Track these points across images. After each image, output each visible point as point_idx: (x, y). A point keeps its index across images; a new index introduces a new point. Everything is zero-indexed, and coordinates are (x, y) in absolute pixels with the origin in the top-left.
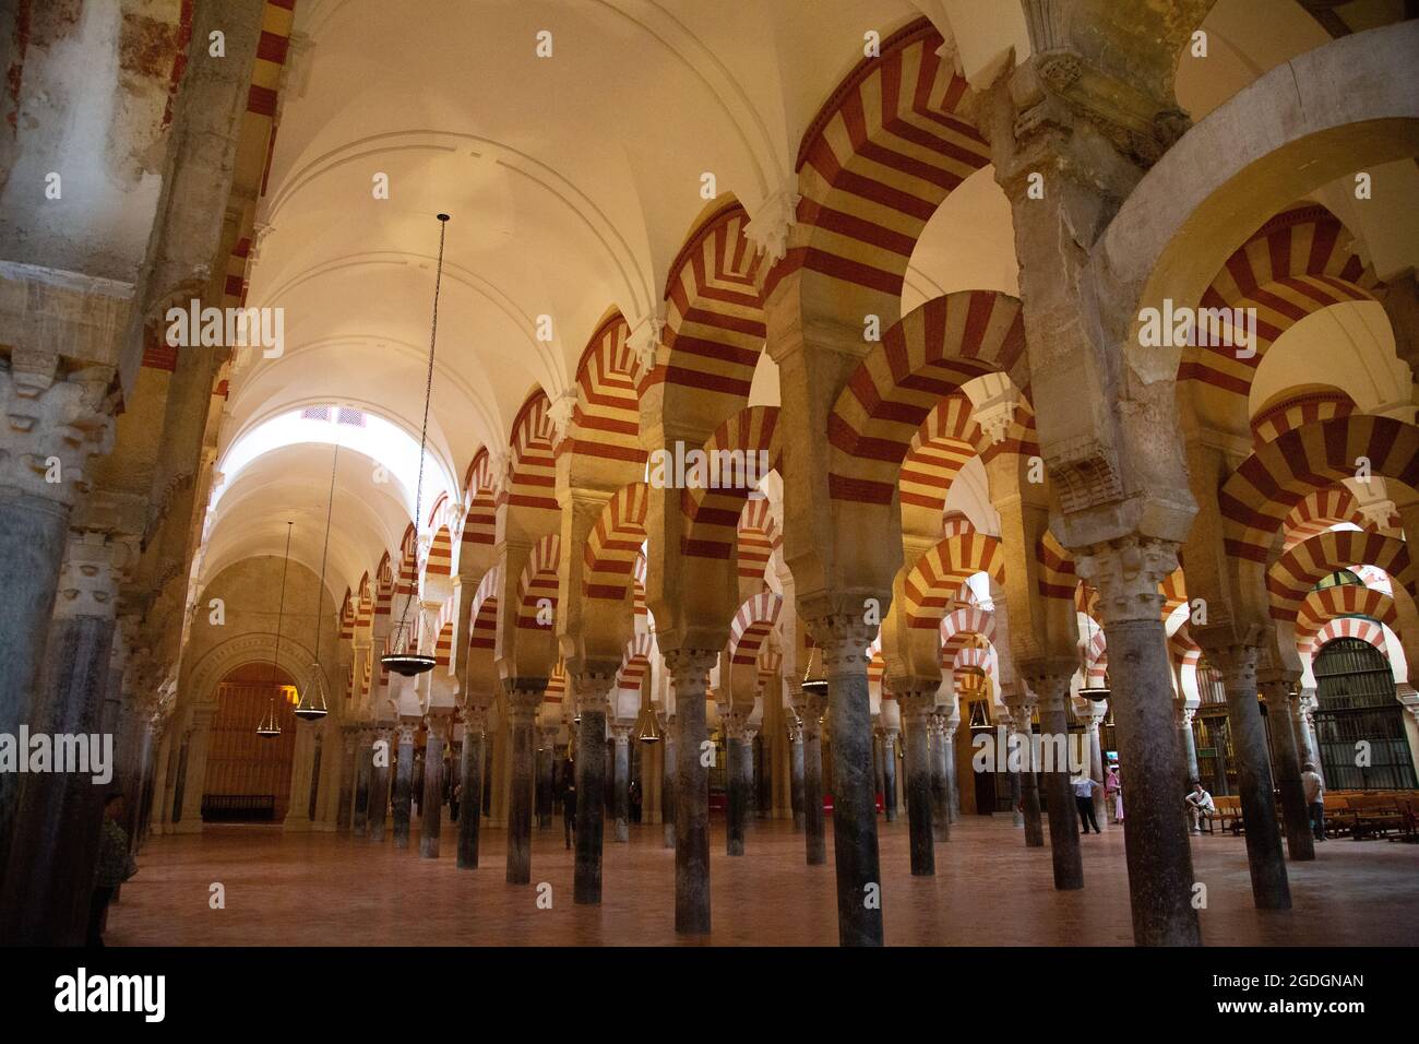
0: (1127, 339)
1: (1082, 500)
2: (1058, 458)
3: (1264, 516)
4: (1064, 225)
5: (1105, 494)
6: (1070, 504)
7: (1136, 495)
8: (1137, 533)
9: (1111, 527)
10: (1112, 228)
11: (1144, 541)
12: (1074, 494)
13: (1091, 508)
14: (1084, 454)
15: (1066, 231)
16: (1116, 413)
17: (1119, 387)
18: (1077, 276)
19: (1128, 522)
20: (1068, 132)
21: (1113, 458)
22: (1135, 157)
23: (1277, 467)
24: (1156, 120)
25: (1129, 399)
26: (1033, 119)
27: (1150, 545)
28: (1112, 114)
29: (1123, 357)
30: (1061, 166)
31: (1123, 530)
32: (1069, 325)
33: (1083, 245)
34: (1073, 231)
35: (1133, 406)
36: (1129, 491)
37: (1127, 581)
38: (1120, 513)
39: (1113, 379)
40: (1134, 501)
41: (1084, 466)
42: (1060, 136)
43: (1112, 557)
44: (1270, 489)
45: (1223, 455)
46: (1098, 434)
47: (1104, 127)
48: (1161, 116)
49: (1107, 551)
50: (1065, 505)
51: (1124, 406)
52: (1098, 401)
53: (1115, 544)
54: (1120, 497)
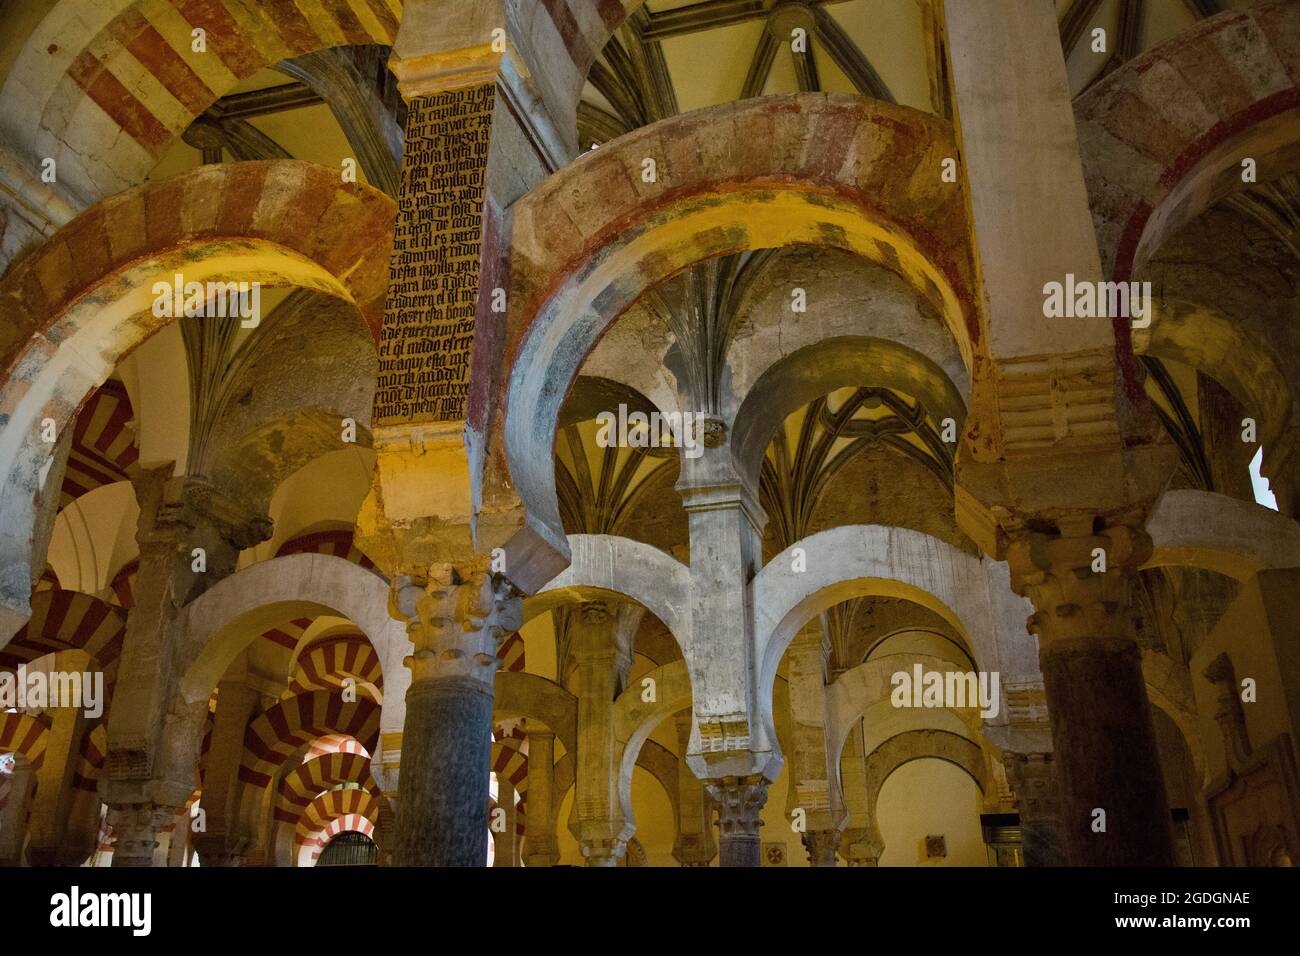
0: (183, 676)
1: (125, 774)
2: (117, 744)
3: (274, 752)
4: (169, 591)
5: (140, 773)
6: (116, 774)
7: (158, 778)
8: (152, 802)
9: (136, 795)
10: (197, 602)
11: (155, 807)
12: (120, 768)
13: (128, 780)
14: (134, 746)
15: (169, 594)
16: (163, 722)
17: (170, 705)
18: (166, 627)
19: (148, 794)
20: (191, 528)
21: (151, 752)
22: (231, 542)
23: (292, 716)
24: (251, 523)
25: (174, 714)
26: (173, 515)
27: (158, 810)
28: (224, 517)
29: (178, 686)
30: (180, 549)
31: (144, 799)
32: (151, 658)
33: (176, 605)
34: (173, 595)
35: (175, 718)
36: (155, 775)
37: (136, 831)
38: (145, 787)
39: (168, 698)
40: (157, 781)
41: (132, 754)
42: (186, 529)
43: (132, 814)
44: (282, 731)
45: (260, 695)
46: (146, 736)
47: (218, 523)
48: (255, 521)
49: (130, 809)
50: (112, 774)
51: (169, 717)
52: (154, 712)
53: (137, 807)
54: (148, 777)
